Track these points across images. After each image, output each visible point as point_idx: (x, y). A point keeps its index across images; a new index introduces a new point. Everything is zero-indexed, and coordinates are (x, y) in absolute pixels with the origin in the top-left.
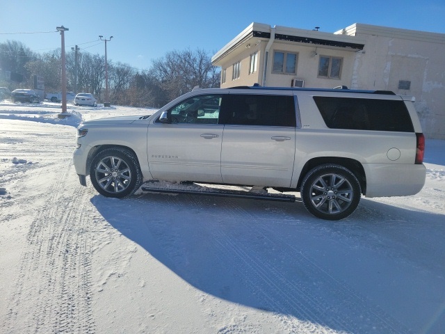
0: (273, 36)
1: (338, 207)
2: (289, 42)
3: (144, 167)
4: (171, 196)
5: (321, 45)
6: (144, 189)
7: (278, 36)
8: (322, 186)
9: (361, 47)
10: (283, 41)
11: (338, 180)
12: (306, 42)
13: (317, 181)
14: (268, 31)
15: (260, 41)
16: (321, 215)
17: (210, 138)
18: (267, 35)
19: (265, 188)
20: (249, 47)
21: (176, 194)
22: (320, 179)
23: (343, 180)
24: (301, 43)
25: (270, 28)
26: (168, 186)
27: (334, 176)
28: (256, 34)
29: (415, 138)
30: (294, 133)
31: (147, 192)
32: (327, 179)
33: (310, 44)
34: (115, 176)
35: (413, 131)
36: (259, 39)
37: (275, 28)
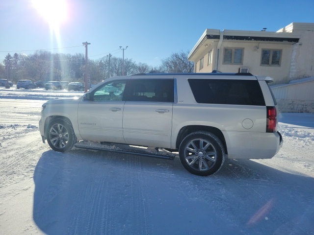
0: (222, 37)
1: (206, 165)
2: (235, 40)
3: (76, 132)
4: (93, 152)
5: (262, 41)
6: (76, 146)
7: (227, 37)
8: (194, 149)
9: (296, 40)
11: (205, 144)
12: (249, 39)
13: (189, 144)
14: (218, 34)
15: (213, 42)
17: (115, 111)
18: (217, 37)
19: (157, 149)
20: (207, 46)
21: (96, 151)
22: (191, 142)
23: (208, 144)
24: (244, 41)
25: (220, 32)
27: (202, 141)
28: (208, 37)
29: (266, 111)
30: (172, 107)
31: (78, 149)
33: (253, 41)
34: (61, 137)
35: (264, 104)
37: (224, 32)
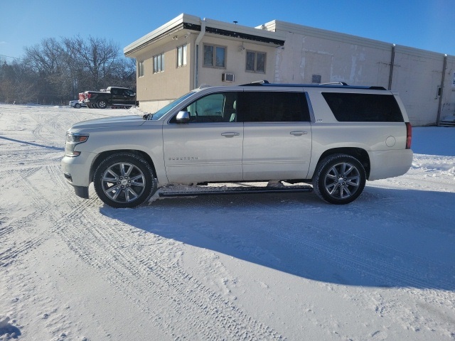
0: (203, 29)
1: (348, 191)
2: (219, 36)
4: (190, 199)
5: (249, 40)
6: (161, 195)
7: (209, 30)
8: (334, 175)
9: (282, 43)
10: (213, 34)
11: (347, 168)
12: (234, 36)
13: (330, 171)
14: (198, 24)
15: (189, 33)
16: (335, 201)
17: (232, 136)
18: (197, 28)
19: (280, 182)
20: (177, 39)
22: (333, 168)
23: (352, 167)
24: (229, 37)
25: (200, 21)
26: (188, 189)
27: (345, 164)
28: (186, 26)
30: (309, 127)
31: (163, 198)
32: (339, 168)
33: (239, 38)
34: (125, 184)
36: (189, 32)
37: (205, 21)
